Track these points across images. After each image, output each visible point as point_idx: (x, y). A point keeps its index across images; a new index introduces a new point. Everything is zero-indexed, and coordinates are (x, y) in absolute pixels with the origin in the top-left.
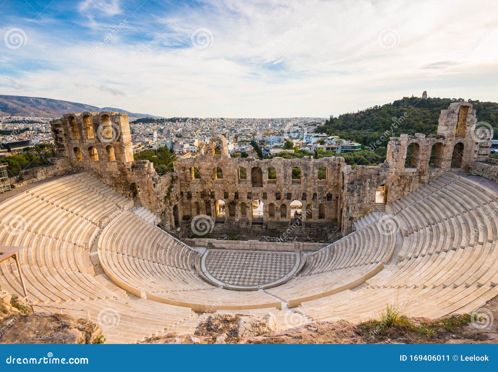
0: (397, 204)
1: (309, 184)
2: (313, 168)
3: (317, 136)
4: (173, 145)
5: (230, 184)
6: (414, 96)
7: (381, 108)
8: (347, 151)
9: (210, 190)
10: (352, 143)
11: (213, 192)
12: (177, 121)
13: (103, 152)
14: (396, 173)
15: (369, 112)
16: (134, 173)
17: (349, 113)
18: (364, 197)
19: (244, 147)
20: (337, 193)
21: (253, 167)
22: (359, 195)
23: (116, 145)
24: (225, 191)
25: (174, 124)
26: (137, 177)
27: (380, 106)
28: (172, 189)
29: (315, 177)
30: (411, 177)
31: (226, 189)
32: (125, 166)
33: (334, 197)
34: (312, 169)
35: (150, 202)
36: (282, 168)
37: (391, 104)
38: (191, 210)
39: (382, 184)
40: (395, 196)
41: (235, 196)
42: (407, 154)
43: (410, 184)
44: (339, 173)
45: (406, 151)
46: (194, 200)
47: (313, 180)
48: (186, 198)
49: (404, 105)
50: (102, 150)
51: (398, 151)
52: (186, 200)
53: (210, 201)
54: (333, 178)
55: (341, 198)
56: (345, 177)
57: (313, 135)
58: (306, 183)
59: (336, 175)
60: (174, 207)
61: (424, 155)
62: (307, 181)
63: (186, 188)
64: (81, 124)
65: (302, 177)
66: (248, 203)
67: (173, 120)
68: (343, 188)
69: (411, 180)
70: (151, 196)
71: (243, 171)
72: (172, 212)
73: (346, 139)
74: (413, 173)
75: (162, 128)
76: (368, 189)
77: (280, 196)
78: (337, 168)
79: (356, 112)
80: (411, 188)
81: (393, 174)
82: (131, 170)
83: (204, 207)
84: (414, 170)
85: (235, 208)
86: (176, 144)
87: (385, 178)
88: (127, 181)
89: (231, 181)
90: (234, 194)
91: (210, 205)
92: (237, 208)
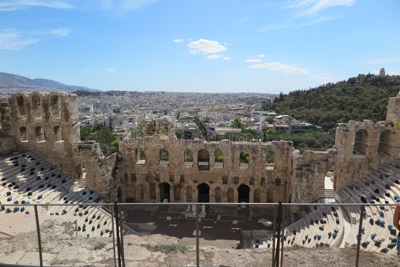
0: (346, 191)
1: (257, 168)
2: (262, 152)
3: (266, 115)
4: (112, 122)
5: (177, 166)
6: (371, 73)
7: (333, 86)
8: (298, 132)
9: (155, 172)
10: (303, 123)
11: (159, 174)
12: (114, 94)
13: (51, 132)
14: (344, 158)
15: (322, 89)
16: (81, 153)
17: (301, 90)
18: (313, 183)
19: (187, 125)
20: (285, 178)
21: (200, 149)
22: (308, 181)
23: (64, 125)
24: (170, 173)
25: (111, 97)
26: (83, 158)
27: (333, 84)
28: (117, 171)
29: (263, 161)
30: (360, 164)
31: (171, 171)
32: (72, 146)
33: (282, 183)
34: (260, 153)
35: (95, 184)
36: (230, 151)
37: (345, 81)
38: (135, 193)
39: (330, 169)
40: (344, 183)
41: (181, 179)
42: (356, 140)
43: (360, 170)
44: (287, 157)
45: (354, 137)
46: (138, 183)
47: (261, 164)
48: (130, 180)
49: (359, 83)
50: (49, 130)
51: (346, 137)
52: (130, 182)
53: (154, 184)
54: (281, 162)
55: (290, 184)
56: (294, 162)
57: (262, 112)
58: (254, 167)
59: (285, 159)
60: (119, 189)
61: (372, 142)
62: (255, 165)
63: (131, 169)
64: (29, 104)
65: (250, 160)
66: (194, 186)
67: (110, 93)
68: (292, 174)
69: (361, 167)
70: (96, 178)
71: (188, 152)
72: (116, 194)
73: (297, 119)
74: (362, 159)
75: (98, 102)
76: (317, 174)
77: (227, 180)
78: (286, 152)
79: (308, 89)
80: (361, 175)
81: (342, 160)
82: (78, 150)
83: (148, 190)
84: (363, 157)
85: (180, 191)
86: (115, 120)
87: (333, 163)
88: (73, 162)
89: (177, 163)
90: (180, 177)
91: (155, 188)
92: (182, 191)
